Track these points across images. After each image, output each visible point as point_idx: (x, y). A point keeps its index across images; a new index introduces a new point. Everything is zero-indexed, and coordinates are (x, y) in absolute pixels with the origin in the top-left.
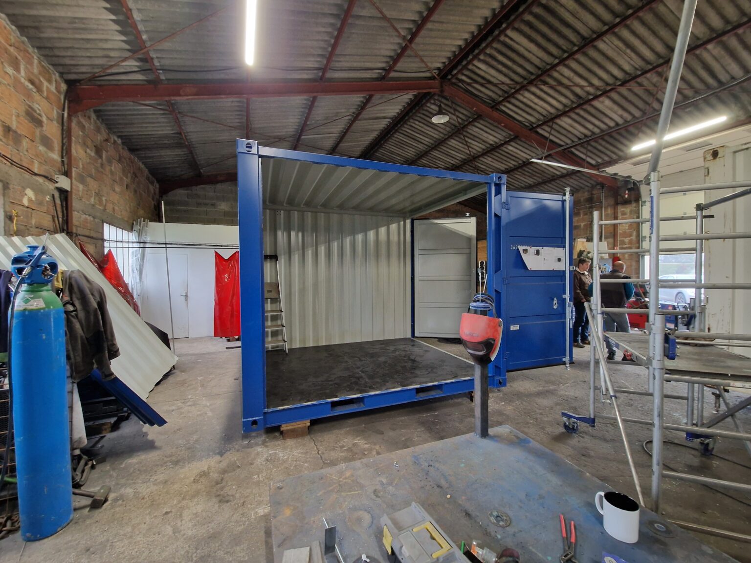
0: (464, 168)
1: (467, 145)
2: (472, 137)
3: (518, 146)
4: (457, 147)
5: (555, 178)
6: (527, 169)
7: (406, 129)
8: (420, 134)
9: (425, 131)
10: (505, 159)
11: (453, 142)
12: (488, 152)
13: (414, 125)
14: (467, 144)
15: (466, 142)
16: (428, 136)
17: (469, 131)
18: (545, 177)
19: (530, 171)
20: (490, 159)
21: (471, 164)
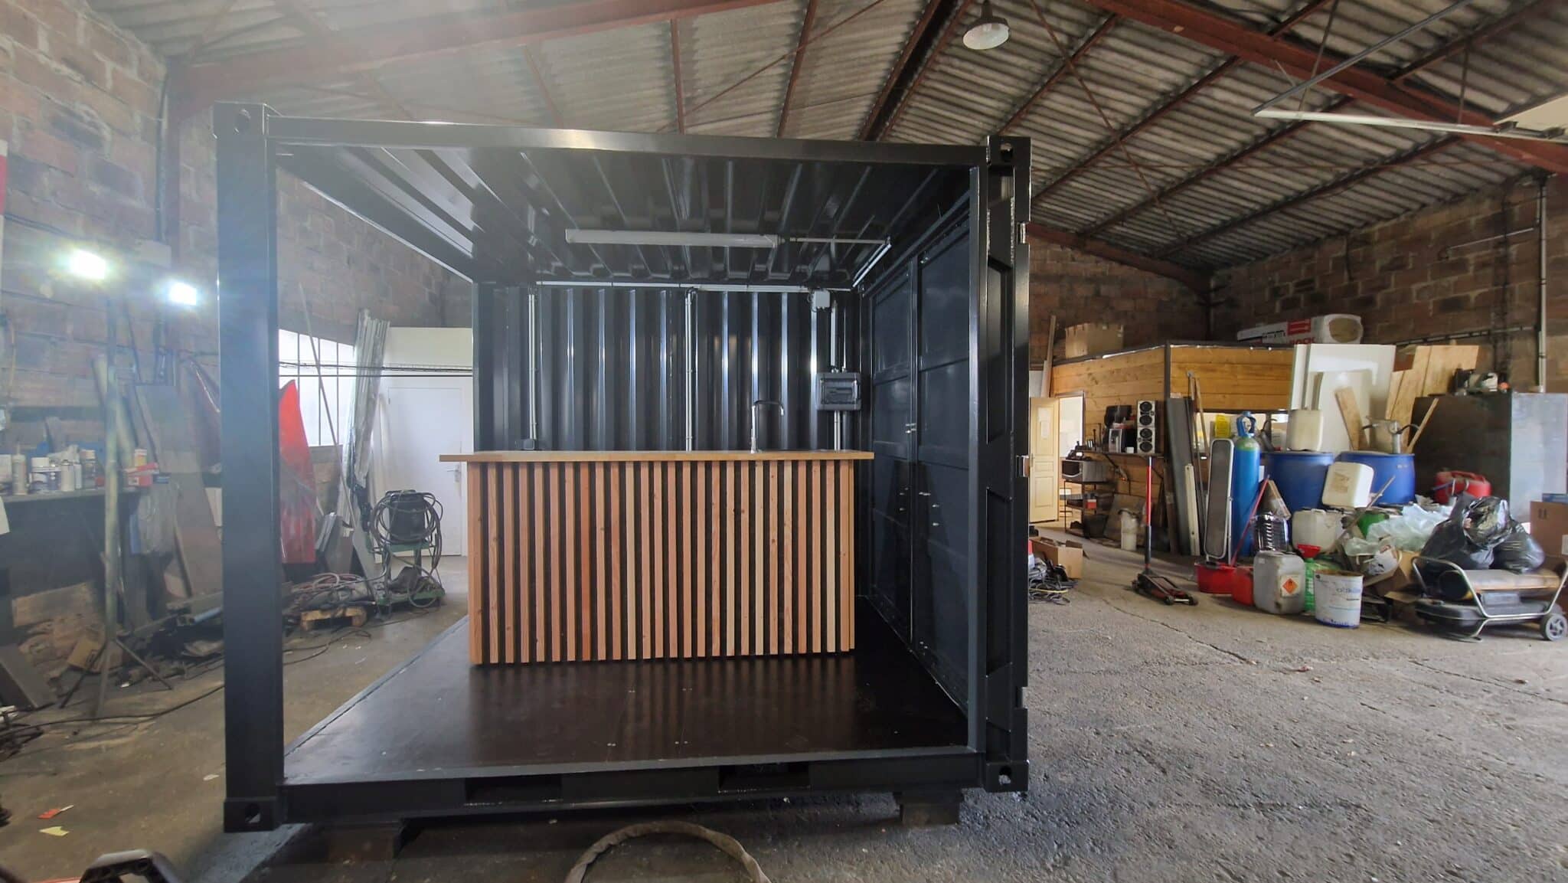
0: (1102, 164)
1: (1093, 102)
2: (1104, 78)
3: (1244, 88)
4: (1071, 111)
5: (1377, 165)
6: (1279, 149)
7: (934, 83)
8: (972, 92)
9: (980, 81)
10: (1211, 126)
11: (1057, 101)
12: (1157, 113)
13: (950, 70)
14: (1091, 98)
15: (1090, 93)
16: (991, 94)
17: (1092, 63)
18: (1344, 165)
19: (1293, 154)
20: (1169, 134)
21: (1116, 154)
